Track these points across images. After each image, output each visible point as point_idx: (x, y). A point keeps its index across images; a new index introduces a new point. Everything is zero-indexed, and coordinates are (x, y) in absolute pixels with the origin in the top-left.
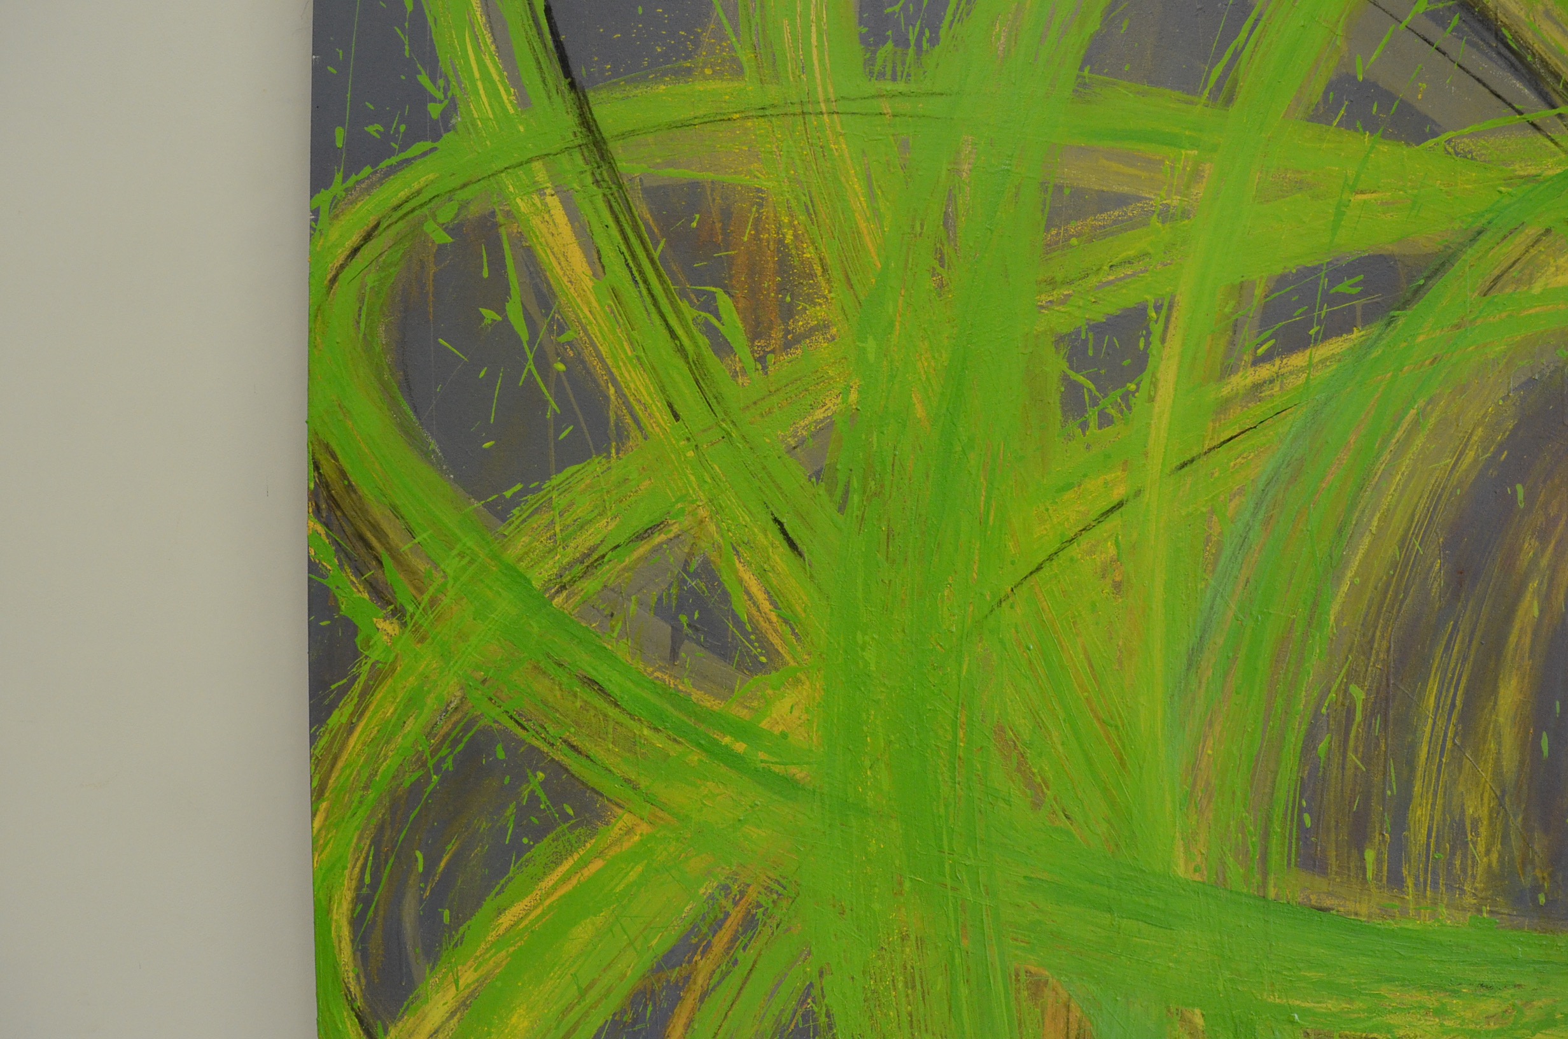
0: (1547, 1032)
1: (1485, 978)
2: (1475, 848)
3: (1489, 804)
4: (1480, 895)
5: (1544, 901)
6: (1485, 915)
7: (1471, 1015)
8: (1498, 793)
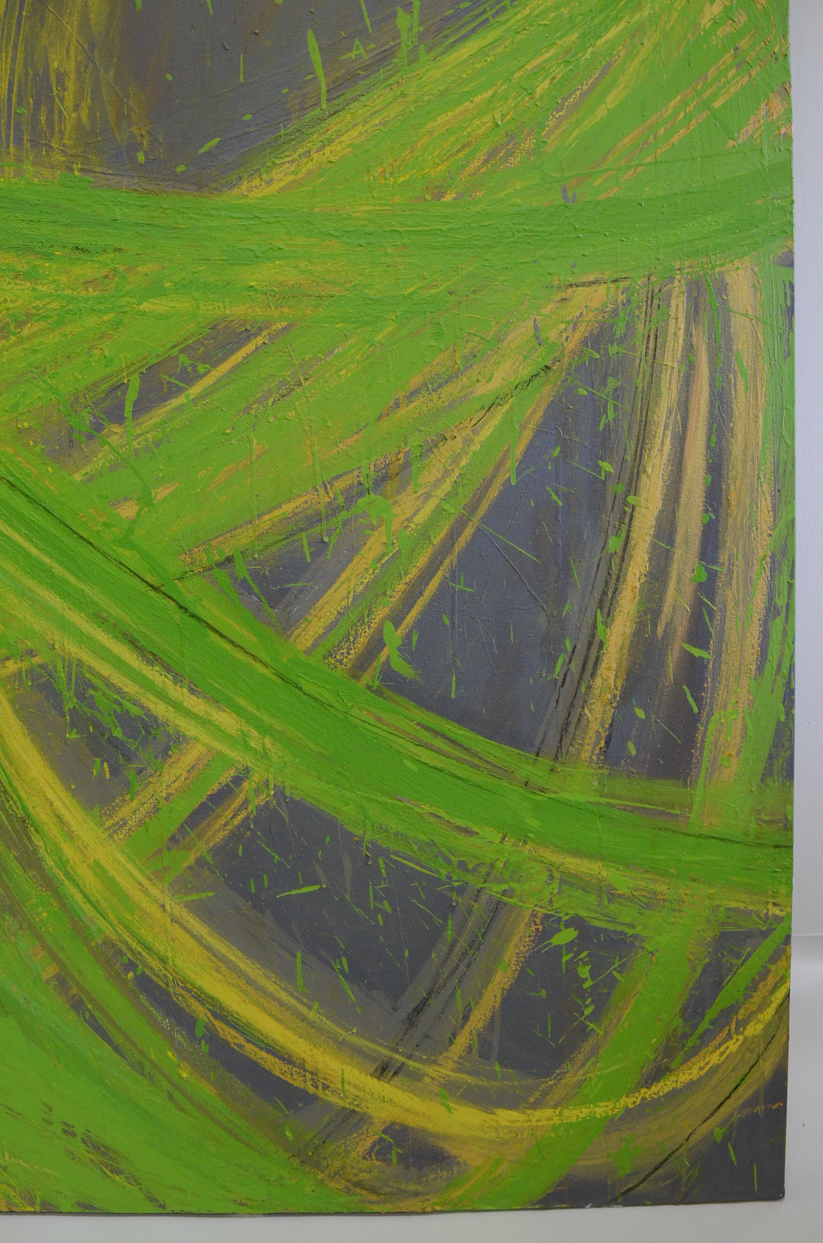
0: (155, 301)
1: (83, 240)
2: (62, 103)
3: (76, 58)
4: (69, 152)
5: (144, 160)
6: (76, 173)
7: (66, 280)
8: (86, 47)
